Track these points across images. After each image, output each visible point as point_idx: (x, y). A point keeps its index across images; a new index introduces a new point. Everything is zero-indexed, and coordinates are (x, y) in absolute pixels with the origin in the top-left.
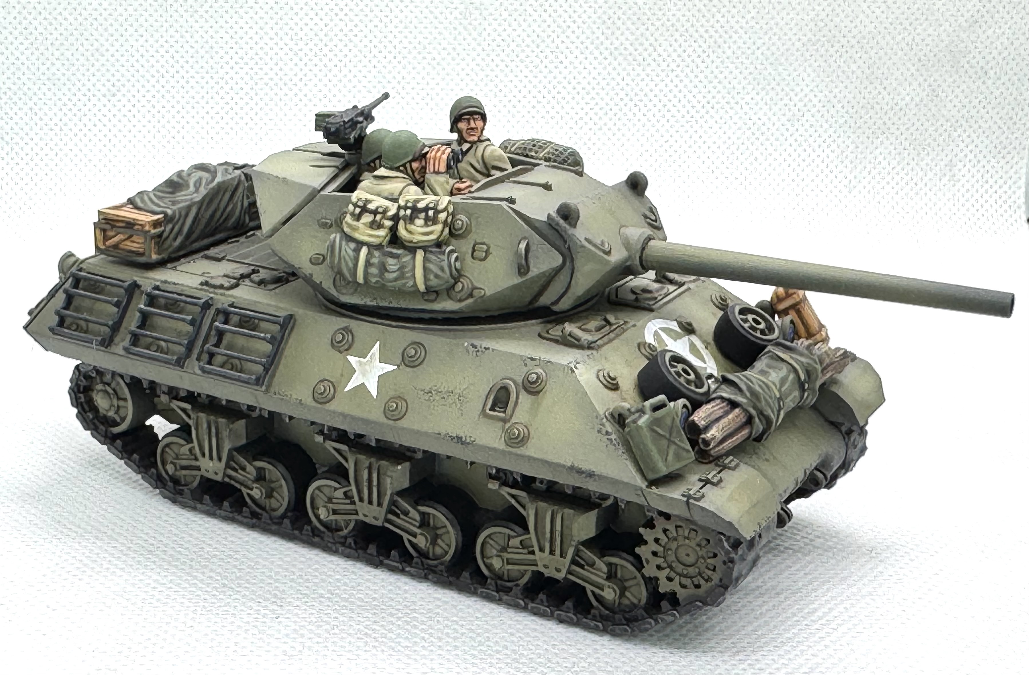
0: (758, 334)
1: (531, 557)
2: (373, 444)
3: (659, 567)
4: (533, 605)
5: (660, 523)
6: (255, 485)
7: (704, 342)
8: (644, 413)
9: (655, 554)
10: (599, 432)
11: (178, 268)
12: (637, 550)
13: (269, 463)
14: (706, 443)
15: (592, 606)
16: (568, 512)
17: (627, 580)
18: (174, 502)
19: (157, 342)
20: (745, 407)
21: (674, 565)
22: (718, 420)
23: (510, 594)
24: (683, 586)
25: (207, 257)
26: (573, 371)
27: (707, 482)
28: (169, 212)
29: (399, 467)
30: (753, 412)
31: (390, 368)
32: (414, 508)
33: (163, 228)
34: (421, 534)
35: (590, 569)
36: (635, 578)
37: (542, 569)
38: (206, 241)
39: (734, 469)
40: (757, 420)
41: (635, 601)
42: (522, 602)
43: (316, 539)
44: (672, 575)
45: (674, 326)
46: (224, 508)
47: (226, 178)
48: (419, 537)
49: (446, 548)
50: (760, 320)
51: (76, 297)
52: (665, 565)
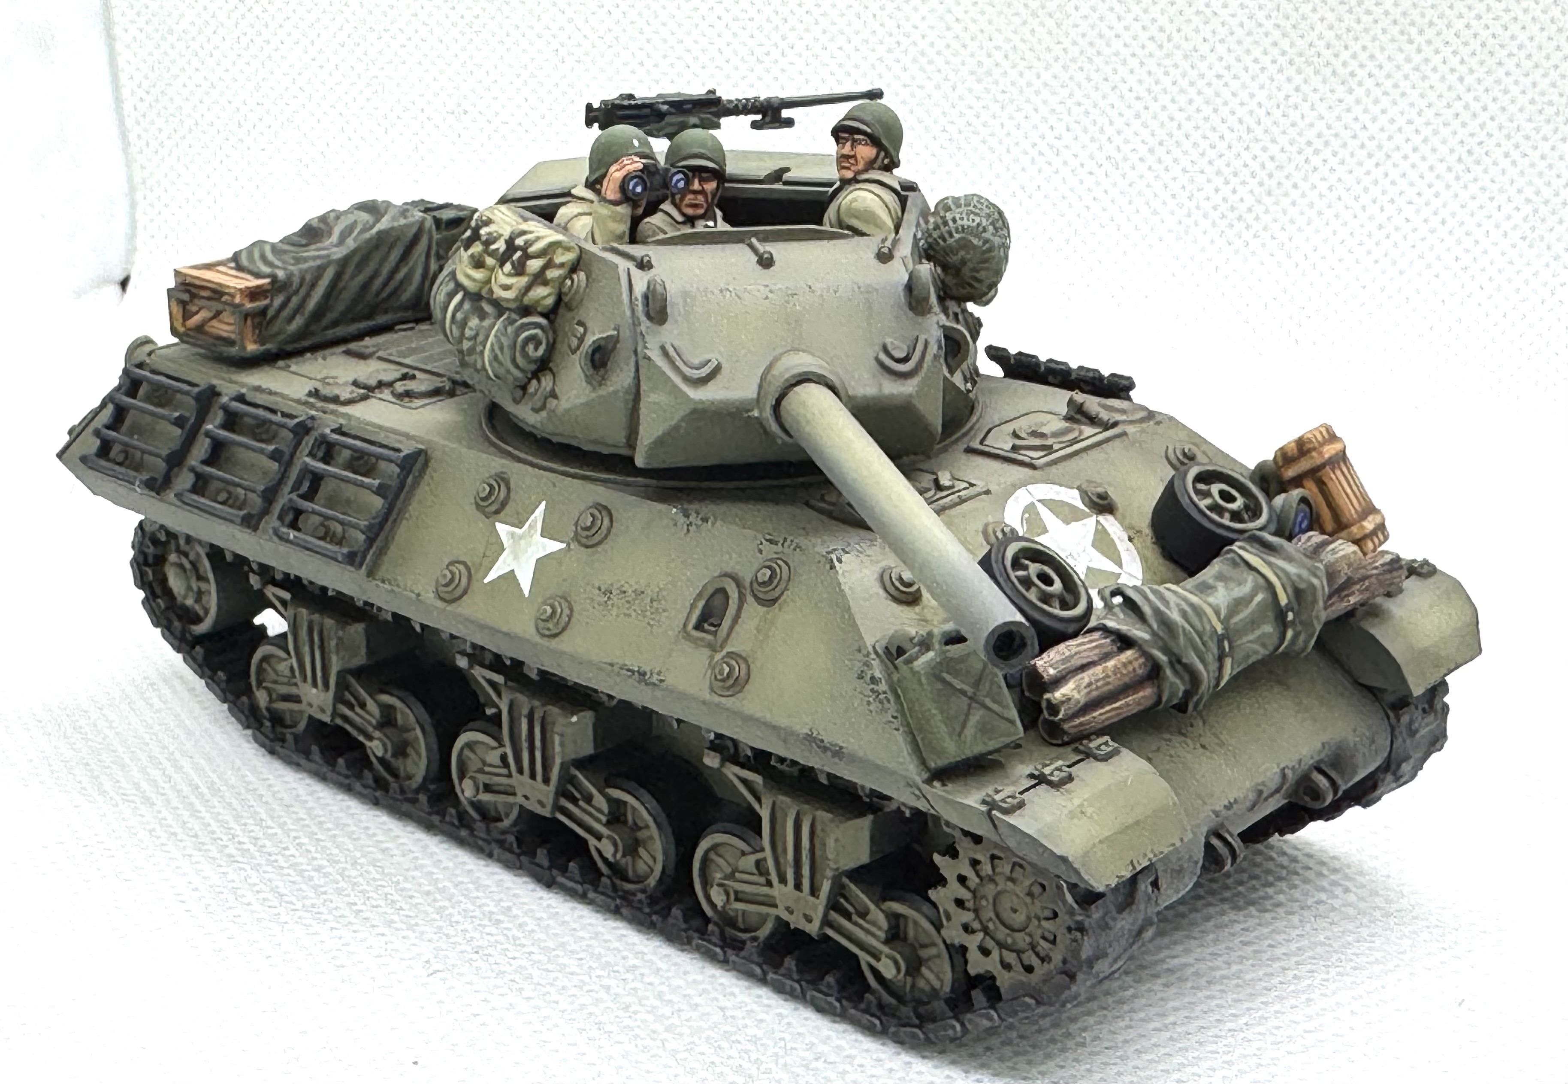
0: (1226, 521)
1: (765, 890)
2: (534, 676)
3: (966, 928)
4: (775, 977)
5: (965, 847)
6: (377, 734)
7: (1127, 528)
8: (928, 649)
9: (960, 903)
10: (860, 677)
11: (294, 368)
12: (932, 894)
13: (399, 698)
14: (1054, 709)
15: (868, 988)
16: (823, 815)
17: (924, 946)
18: (272, 752)
19: (231, 488)
20: (1146, 648)
21: (991, 926)
22: (1083, 668)
23: (743, 953)
24: (1007, 966)
25: (348, 353)
26: (832, 567)
27: (1040, 779)
28: (281, 274)
29: (574, 719)
30: (1162, 658)
31: (556, 546)
32: (601, 792)
33: (266, 302)
34: (609, 837)
35: (861, 921)
36: (934, 944)
37: (785, 916)
38: (353, 328)
39: (1105, 758)
40: (1168, 672)
41: (936, 984)
42: (758, 971)
43: (464, 833)
44: (990, 944)
45: (1073, 497)
46: (337, 769)
47: (396, 224)
48: (604, 840)
49: (651, 862)
50: (1234, 492)
51: (132, 412)
52: (976, 925)
